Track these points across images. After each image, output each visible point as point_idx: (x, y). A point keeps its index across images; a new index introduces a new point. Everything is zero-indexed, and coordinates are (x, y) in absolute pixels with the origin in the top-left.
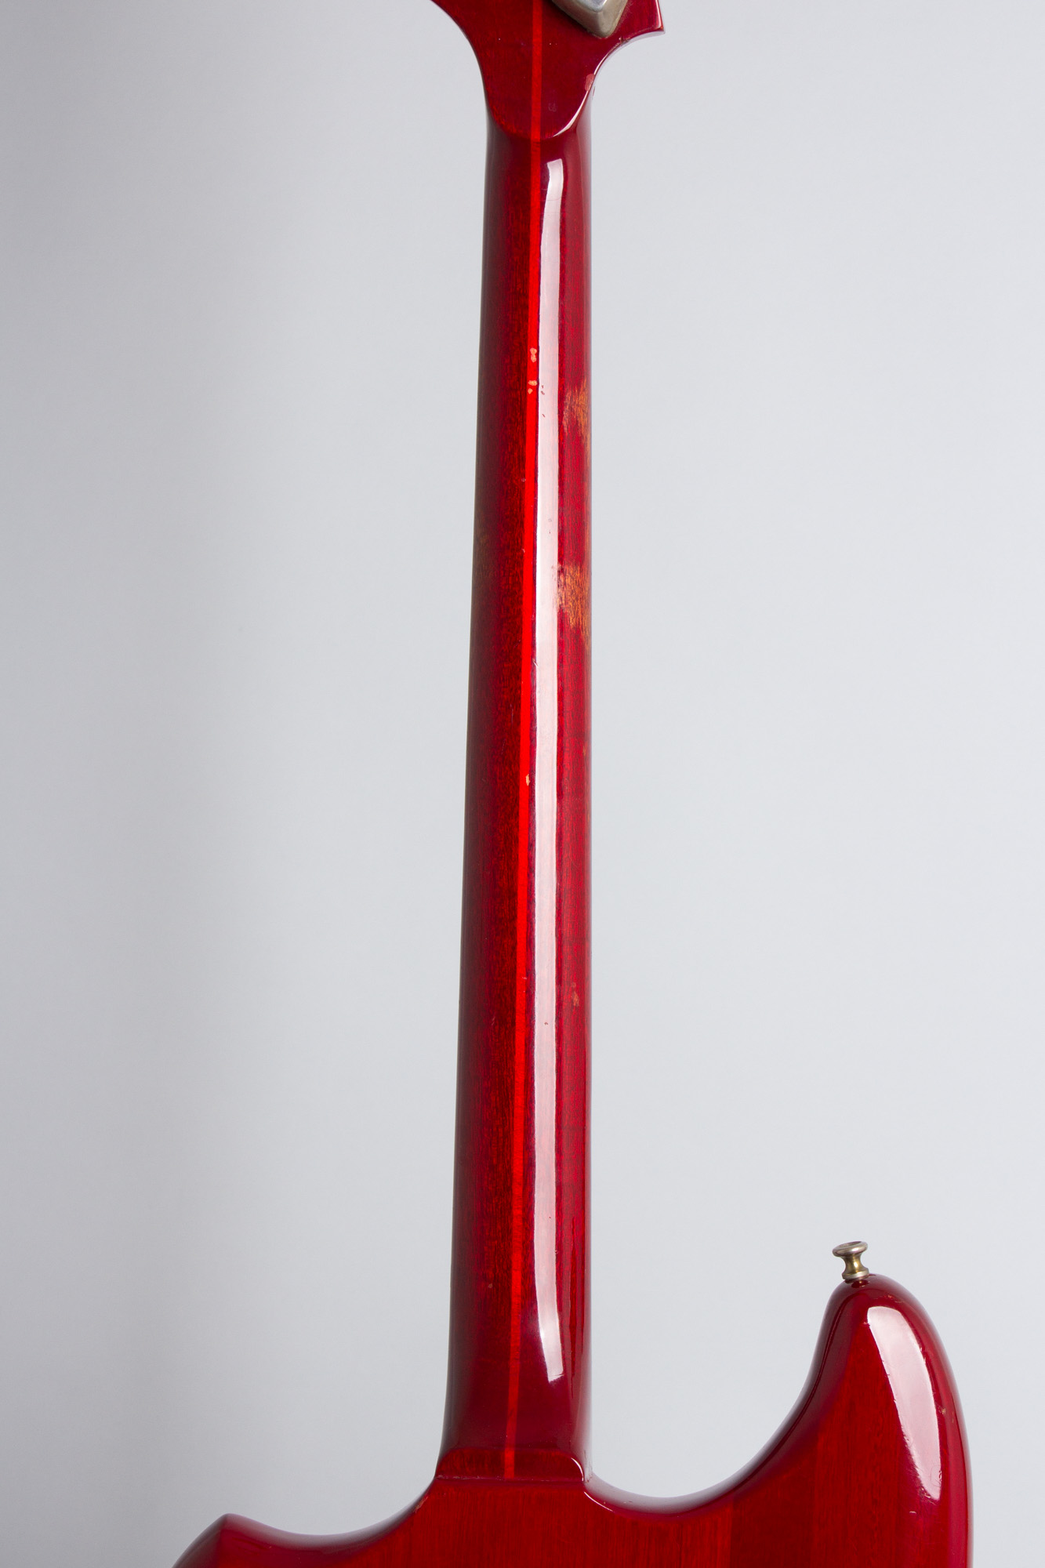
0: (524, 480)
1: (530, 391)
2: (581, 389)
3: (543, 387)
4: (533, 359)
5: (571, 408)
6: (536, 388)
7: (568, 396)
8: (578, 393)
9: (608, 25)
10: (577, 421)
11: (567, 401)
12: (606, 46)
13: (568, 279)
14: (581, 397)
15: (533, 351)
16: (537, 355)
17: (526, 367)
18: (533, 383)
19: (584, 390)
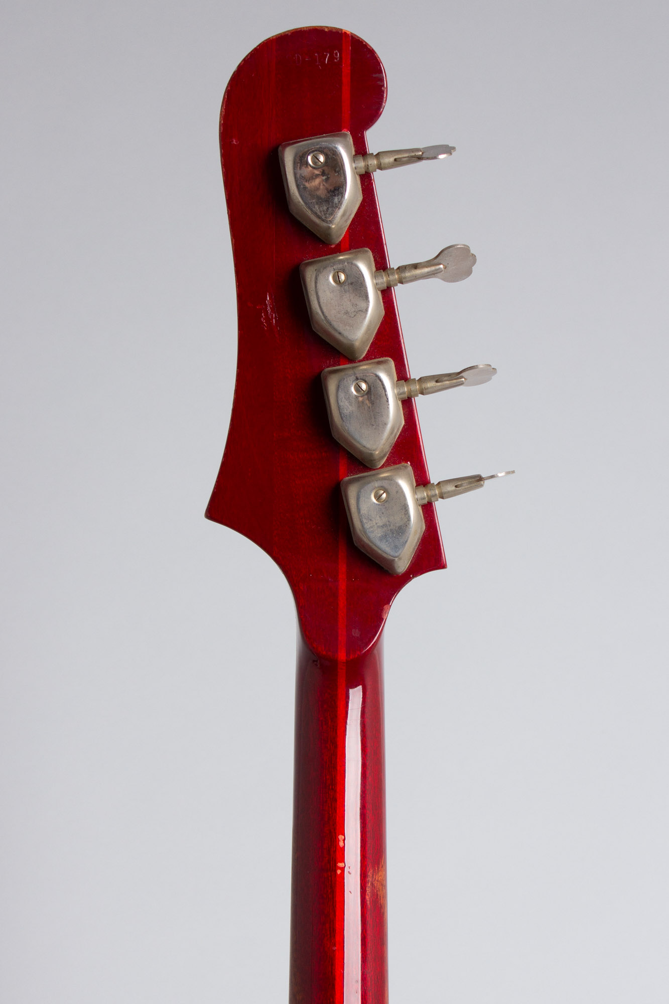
0: (335, 948)
1: (339, 872)
2: (381, 866)
3: (349, 867)
4: (341, 844)
5: (372, 884)
6: (343, 869)
7: (370, 874)
8: (378, 869)
9: (402, 566)
10: (377, 895)
11: (369, 879)
12: (400, 581)
13: (369, 775)
14: (380, 873)
15: (341, 837)
16: (344, 840)
17: (335, 852)
18: (341, 865)
19: (382, 867)
